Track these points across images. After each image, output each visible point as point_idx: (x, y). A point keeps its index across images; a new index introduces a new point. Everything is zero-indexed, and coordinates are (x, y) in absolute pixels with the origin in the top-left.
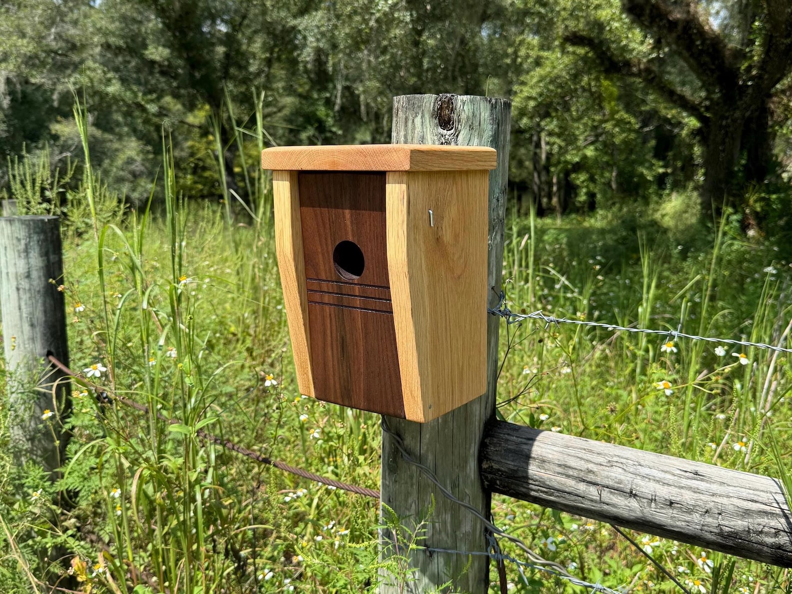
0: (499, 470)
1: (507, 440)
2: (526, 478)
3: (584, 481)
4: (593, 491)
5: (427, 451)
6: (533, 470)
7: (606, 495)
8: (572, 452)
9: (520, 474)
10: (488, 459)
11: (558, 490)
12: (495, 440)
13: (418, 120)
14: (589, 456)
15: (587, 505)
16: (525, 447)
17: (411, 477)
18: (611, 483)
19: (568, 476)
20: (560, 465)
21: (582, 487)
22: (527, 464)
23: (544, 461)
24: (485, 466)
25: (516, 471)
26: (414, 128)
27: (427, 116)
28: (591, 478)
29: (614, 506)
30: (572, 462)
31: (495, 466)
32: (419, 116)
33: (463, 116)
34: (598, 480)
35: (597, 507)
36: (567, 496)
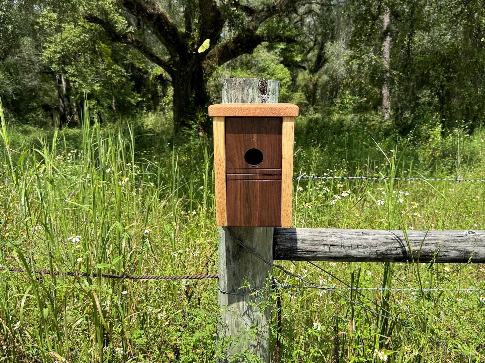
0: (283, 249)
1: (284, 235)
2: (296, 249)
3: (322, 245)
4: (326, 248)
5: (256, 246)
6: (299, 245)
7: (332, 249)
8: (314, 234)
9: (294, 248)
10: (278, 245)
11: (310, 251)
12: (279, 236)
13: (250, 90)
14: (321, 234)
15: (323, 255)
16: (293, 236)
17: (249, 260)
18: (333, 243)
19: (315, 244)
20: (311, 241)
21: (321, 247)
22: (296, 243)
23: (304, 240)
24: (276, 248)
25: (292, 247)
26: (248, 94)
27: (255, 88)
28: (324, 243)
29: (335, 252)
30: (316, 238)
31: (282, 247)
32: (251, 89)
33: (271, 89)
34: (328, 243)
35: (328, 255)
36: (315, 253)
